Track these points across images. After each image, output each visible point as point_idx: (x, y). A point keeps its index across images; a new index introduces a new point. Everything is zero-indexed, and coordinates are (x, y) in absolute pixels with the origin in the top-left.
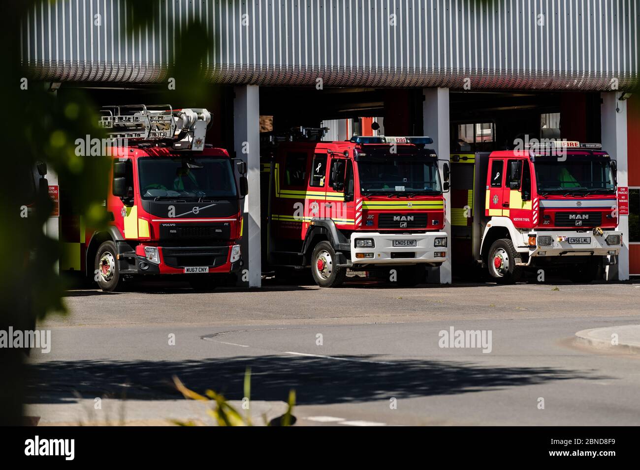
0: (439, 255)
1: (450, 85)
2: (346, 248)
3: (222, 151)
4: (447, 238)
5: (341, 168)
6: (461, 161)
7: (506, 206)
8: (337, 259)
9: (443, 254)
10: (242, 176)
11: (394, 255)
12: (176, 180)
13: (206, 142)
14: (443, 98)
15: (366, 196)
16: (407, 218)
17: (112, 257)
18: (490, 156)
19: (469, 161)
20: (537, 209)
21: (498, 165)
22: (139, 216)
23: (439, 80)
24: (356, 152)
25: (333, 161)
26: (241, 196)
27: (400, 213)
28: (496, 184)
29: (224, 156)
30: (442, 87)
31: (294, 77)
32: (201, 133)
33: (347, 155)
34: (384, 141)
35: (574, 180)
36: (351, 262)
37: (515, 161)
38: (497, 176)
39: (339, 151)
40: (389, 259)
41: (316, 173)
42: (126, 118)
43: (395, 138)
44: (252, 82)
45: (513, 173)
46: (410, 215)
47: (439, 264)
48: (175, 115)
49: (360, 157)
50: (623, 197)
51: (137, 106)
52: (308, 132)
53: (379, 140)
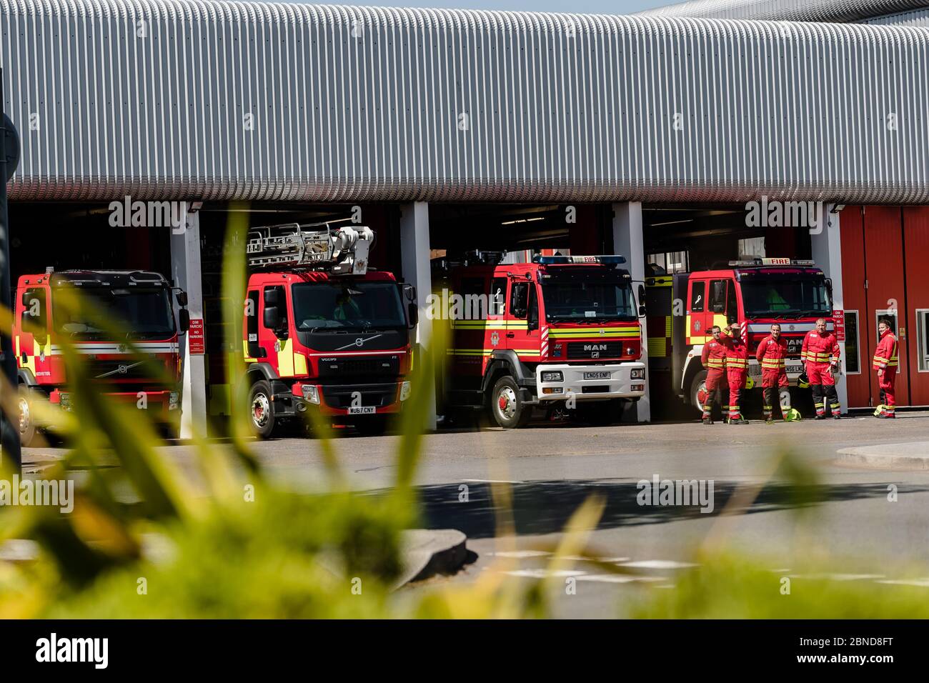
0: (636, 388)
1: (643, 198)
2: (531, 383)
3: (388, 275)
4: (644, 369)
5: (523, 294)
6: (657, 285)
8: (521, 395)
9: (640, 388)
10: (410, 302)
11: (586, 389)
12: (337, 309)
13: (368, 266)
14: (635, 213)
15: (551, 323)
16: (599, 347)
17: (266, 399)
18: (690, 277)
19: (666, 284)
20: (744, 334)
21: (699, 288)
22: (295, 350)
23: (631, 192)
24: (540, 274)
25: (514, 285)
26: (410, 326)
27: (591, 342)
28: (697, 308)
29: (389, 280)
30: (634, 201)
31: (467, 192)
32: (362, 254)
33: (530, 277)
34: (570, 261)
35: (784, 302)
36: (537, 398)
37: (720, 281)
38: (699, 299)
39: (520, 274)
40: (580, 394)
42: (277, 239)
43: (583, 257)
44: (420, 198)
45: (717, 295)
46: (603, 343)
47: (637, 398)
48: (333, 235)
49: (544, 280)
50: (838, 322)
51: (289, 226)
52: (485, 256)
53: (565, 260)
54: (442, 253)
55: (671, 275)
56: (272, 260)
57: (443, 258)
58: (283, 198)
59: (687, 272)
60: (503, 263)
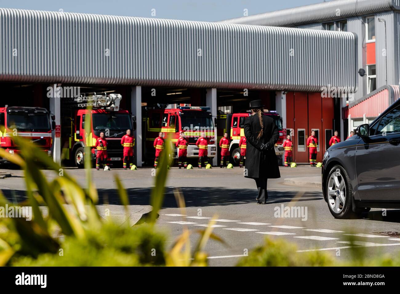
0: (213, 154)
1: (217, 87)
3: (126, 112)
4: (216, 147)
5: (174, 119)
6: (221, 118)
7: (239, 135)
9: (214, 154)
10: (134, 121)
11: (195, 154)
12: (108, 123)
13: (120, 108)
14: (214, 92)
17: (82, 154)
18: (233, 115)
19: (224, 118)
21: (236, 119)
22: (93, 137)
23: (213, 85)
24: (180, 113)
25: (170, 116)
28: (235, 126)
29: (127, 113)
30: (214, 88)
31: (155, 83)
32: (118, 104)
33: (176, 114)
34: (191, 108)
36: (177, 157)
37: (243, 117)
38: (236, 123)
39: (173, 112)
40: (193, 155)
41: (164, 121)
42: (88, 98)
43: (195, 107)
44: (139, 84)
45: (242, 122)
47: (213, 158)
48: (107, 96)
49: (181, 115)
50: (284, 133)
51: (92, 93)
52: (161, 106)
53: (189, 108)
54: (145, 104)
55: (226, 114)
56: (86, 105)
57: (145, 106)
58: (90, 83)
59: (231, 113)
60: (167, 108)
